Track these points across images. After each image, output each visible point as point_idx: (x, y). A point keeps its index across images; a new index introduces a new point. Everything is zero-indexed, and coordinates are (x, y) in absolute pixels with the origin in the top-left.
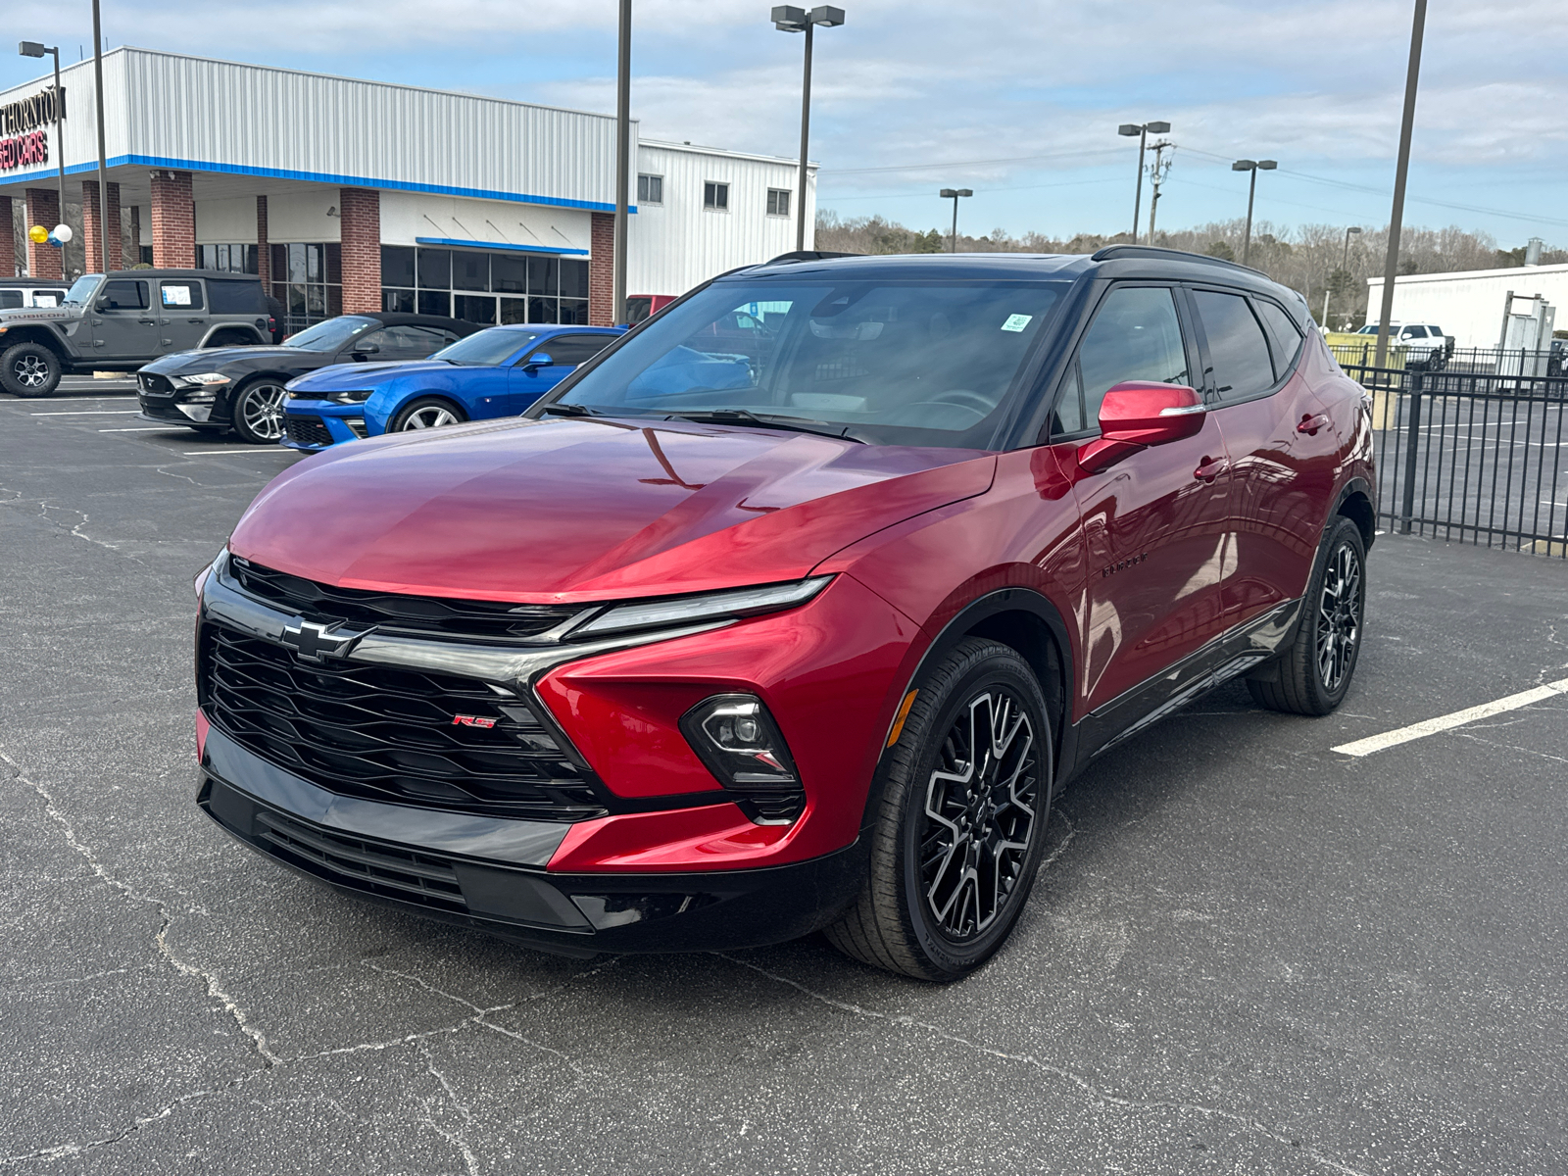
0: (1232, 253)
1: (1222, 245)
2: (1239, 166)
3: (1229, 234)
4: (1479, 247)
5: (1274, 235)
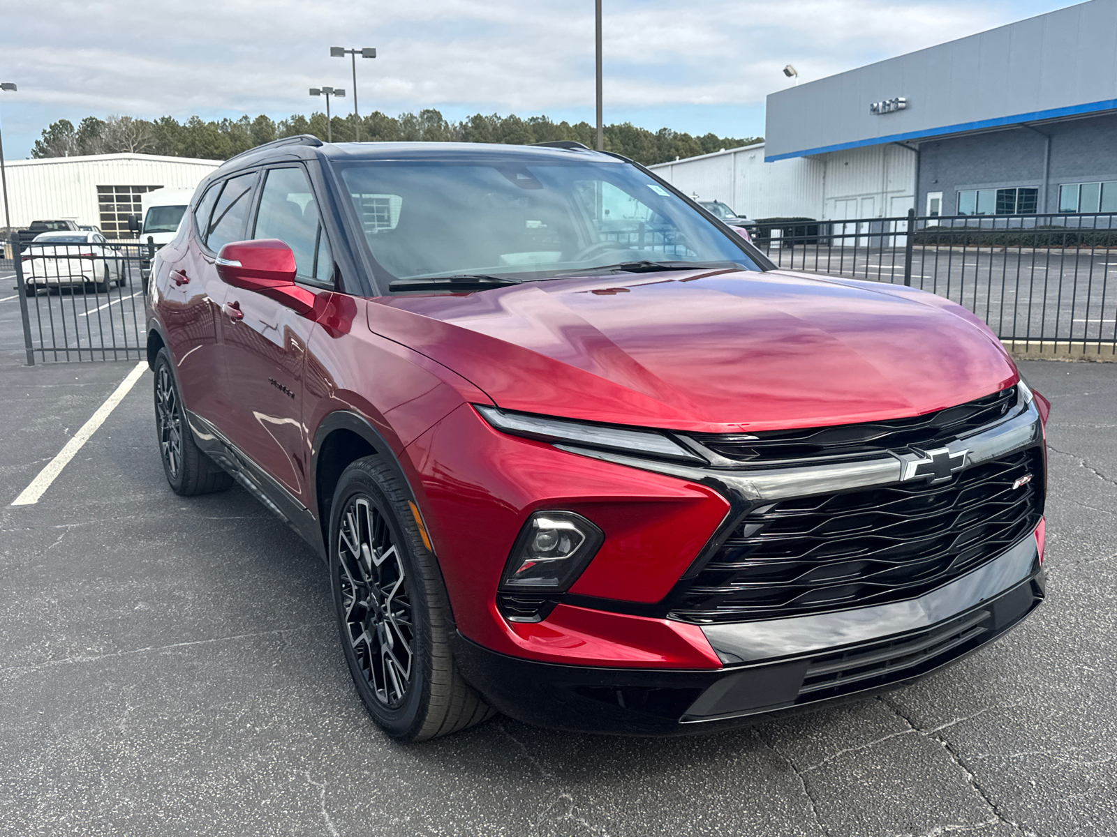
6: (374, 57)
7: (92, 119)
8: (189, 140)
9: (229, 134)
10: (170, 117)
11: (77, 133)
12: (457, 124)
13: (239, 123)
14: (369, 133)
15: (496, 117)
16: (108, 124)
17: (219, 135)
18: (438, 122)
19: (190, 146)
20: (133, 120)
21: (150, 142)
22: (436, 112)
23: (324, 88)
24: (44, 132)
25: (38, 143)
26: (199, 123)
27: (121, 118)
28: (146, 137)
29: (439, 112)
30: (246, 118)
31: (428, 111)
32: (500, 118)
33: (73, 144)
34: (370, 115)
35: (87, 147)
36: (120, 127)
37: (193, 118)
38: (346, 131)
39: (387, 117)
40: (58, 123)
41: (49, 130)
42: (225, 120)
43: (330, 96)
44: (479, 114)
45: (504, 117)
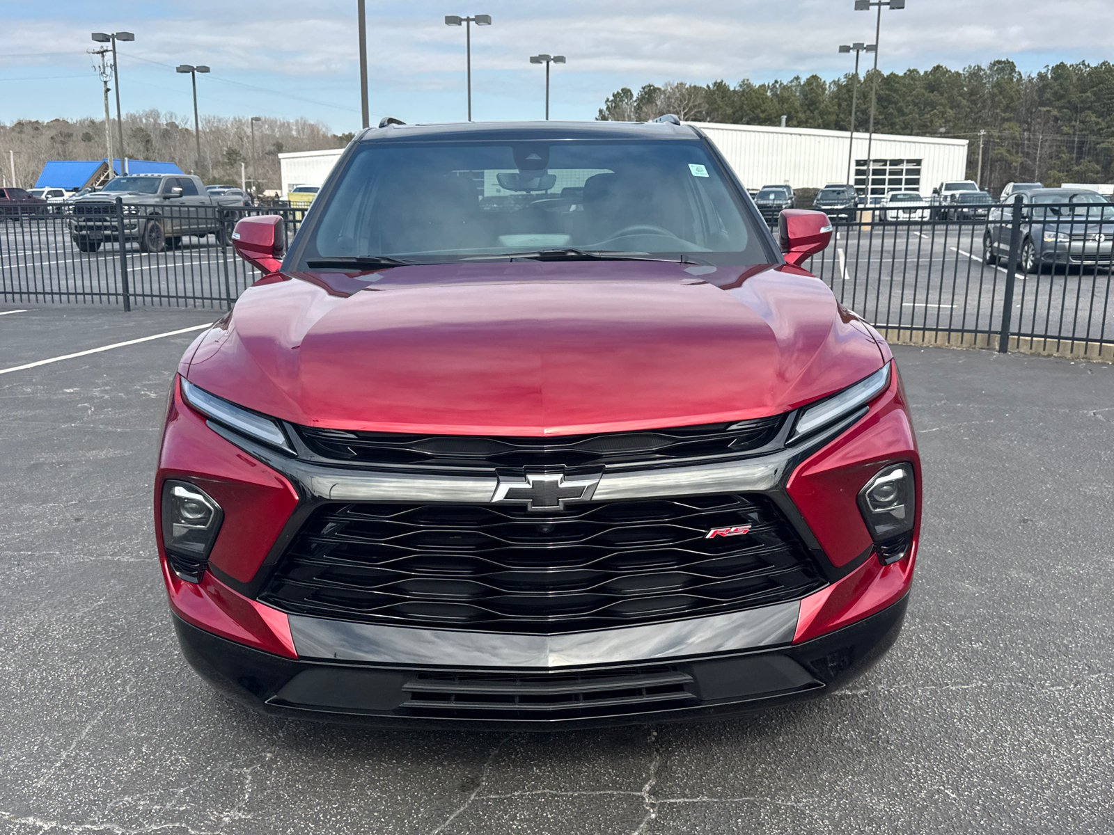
0: (149, 136)
1: (141, 130)
2: (182, 69)
3: (144, 121)
4: (321, 133)
5: (177, 123)
6: (903, 8)
7: (650, 86)
8: (738, 104)
9: (777, 95)
10: (722, 81)
11: (636, 101)
12: (1034, 75)
13: (789, 85)
14: (926, 89)
15: (1084, 65)
16: (664, 91)
17: (767, 98)
18: (1010, 74)
19: (737, 111)
20: (687, 86)
21: (700, 107)
22: (1009, 62)
23: (854, 44)
24: (608, 100)
25: (601, 111)
26: (749, 86)
27: (676, 84)
28: (696, 103)
29: (1012, 63)
30: (797, 78)
31: (999, 62)
32: (1089, 66)
33: (631, 111)
34: (929, 70)
35: (643, 115)
36: (674, 94)
37: (743, 81)
38: (902, 88)
39: (950, 71)
40: (620, 92)
41: (611, 98)
42: (776, 82)
43: (860, 53)
44: (1062, 63)
45: (1093, 65)
